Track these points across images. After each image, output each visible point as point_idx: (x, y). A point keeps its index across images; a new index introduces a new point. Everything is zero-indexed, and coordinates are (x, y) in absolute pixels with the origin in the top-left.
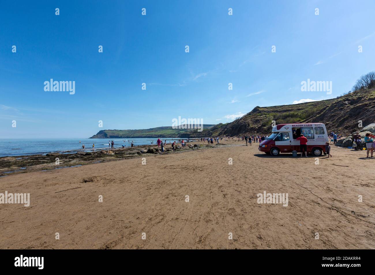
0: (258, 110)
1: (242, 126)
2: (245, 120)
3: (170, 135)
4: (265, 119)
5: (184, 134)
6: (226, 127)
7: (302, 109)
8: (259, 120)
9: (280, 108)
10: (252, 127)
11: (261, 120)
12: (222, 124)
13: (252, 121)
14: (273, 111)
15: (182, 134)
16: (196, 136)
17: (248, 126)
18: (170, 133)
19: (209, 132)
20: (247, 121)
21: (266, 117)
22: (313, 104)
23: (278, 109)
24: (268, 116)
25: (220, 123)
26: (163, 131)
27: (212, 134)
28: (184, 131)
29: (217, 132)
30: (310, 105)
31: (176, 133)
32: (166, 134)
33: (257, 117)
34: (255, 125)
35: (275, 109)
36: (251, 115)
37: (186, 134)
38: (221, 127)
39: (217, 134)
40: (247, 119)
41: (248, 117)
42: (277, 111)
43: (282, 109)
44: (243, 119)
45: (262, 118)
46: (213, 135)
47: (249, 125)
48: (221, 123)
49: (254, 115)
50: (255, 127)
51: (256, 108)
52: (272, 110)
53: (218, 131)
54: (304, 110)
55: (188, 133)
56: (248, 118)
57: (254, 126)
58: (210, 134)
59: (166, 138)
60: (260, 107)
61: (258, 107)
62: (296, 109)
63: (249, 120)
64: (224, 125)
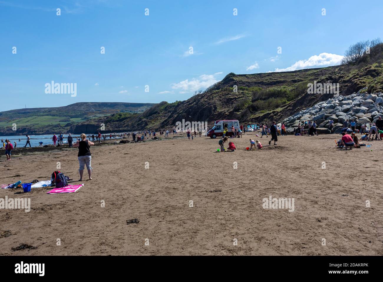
0: (233, 80)
1: (204, 109)
2: (210, 99)
3: (47, 129)
4: (241, 97)
5: (83, 125)
6: (175, 111)
7: (299, 81)
8: (232, 99)
9: (267, 78)
10: (220, 111)
11: (235, 99)
12: (166, 103)
13: (220, 101)
14: (255, 83)
15: (78, 126)
16: (111, 129)
17: (214, 111)
18: (46, 124)
19: (140, 119)
20: (213, 101)
21: (244, 94)
22: (314, 73)
23: (264, 80)
24: (247, 92)
25: (162, 101)
26: (30, 118)
27: (146, 124)
28: (80, 119)
29: (156, 119)
30: (310, 75)
31: (61, 123)
32: (36, 127)
33: (229, 94)
34: (225, 108)
35: (260, 80)
36: (220, 90)
37: (88, 125)
38: (166, 109)
39: (157, 124)
40: (213, 98)
41: (214, 93)
42: (262, 83)
43: (270, 79)
44: (205, 97)
45: (236, 97)
46: (148, 127)
47: (216, 108)
48: (164, 101)
49: (225, 90)
50: (225, 113)
51: (229, 77)
52: (254, 80)
53: (159, 118)
54: (301, 82)
55: (93, 123)
56: (215, 95)
57: (223, 110)
58: (143, 125)
59: (36, 134)
60: (236, 74)
61: (232, 75)
62: (290, 80)
63: (216, 100)
64: (171, 105)
